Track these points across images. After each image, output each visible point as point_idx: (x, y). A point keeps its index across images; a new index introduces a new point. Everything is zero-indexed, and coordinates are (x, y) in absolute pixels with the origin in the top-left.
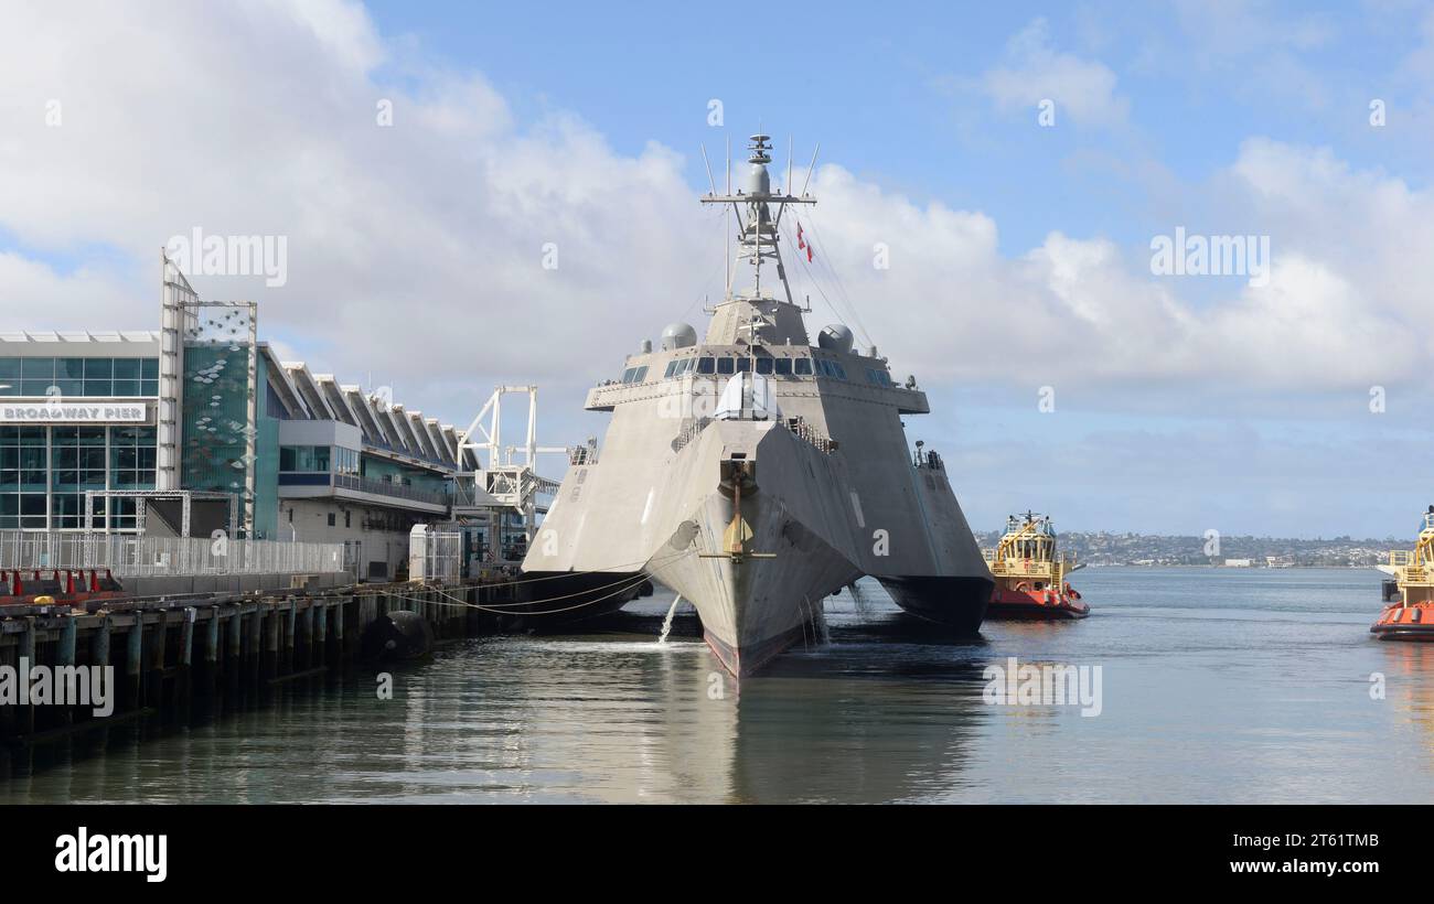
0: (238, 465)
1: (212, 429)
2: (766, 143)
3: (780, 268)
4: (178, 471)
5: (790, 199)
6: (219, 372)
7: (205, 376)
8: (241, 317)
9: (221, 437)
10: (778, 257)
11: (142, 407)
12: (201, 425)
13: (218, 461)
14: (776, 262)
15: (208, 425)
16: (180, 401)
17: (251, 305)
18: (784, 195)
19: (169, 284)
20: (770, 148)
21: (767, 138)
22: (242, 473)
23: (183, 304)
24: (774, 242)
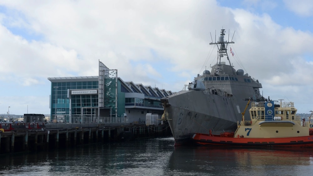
0: (114, 102)
1: (109, 95)
2: (224, 31)
3: (228, 58)
4: (103, 103)
5: (229, 43)
6: (110, 83)
7: (108, 84)
8: (114, 72)
9: (111, 96)
10: (227, 55)
11: (96, 91)
12: (108, 94)
13: (111, 101)
14: (227, 56)
15: (109, 94)
16: (103, 89)
17: (116, 70)
18: (227, 42)
19: (101, 67)
20: (225, 32)
21: (224, 30)
22: (115, 103)
23: (104, 70)
24: (226, 52)
